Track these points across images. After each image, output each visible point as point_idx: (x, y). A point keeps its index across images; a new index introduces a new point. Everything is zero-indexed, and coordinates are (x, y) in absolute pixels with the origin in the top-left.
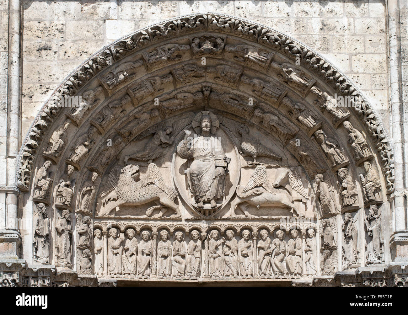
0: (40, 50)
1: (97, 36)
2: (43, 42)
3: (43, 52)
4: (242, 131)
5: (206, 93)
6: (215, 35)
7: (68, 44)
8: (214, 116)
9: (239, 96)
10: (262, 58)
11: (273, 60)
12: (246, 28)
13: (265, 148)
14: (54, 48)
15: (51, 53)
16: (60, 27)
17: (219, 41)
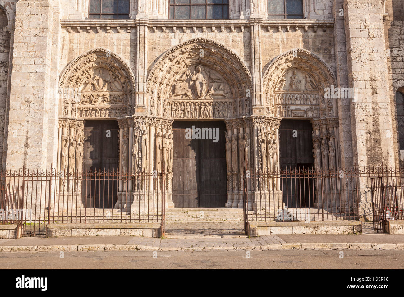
0: (153, 48)
1: (169, 44)
2: (153, 46)
3: (154, 49)
4: (210, 71)
5: (200, 60)
6: (202, 44)
7: (161, 47)
8: (202, 67)
9: (209, 61)
10: (216, 51)
11: (219, 51)
12: (211, 42)
13: (217, 76)
14: (157, 48)
15: (156, 49)
16: (158, 41)
17: (203, 45)
